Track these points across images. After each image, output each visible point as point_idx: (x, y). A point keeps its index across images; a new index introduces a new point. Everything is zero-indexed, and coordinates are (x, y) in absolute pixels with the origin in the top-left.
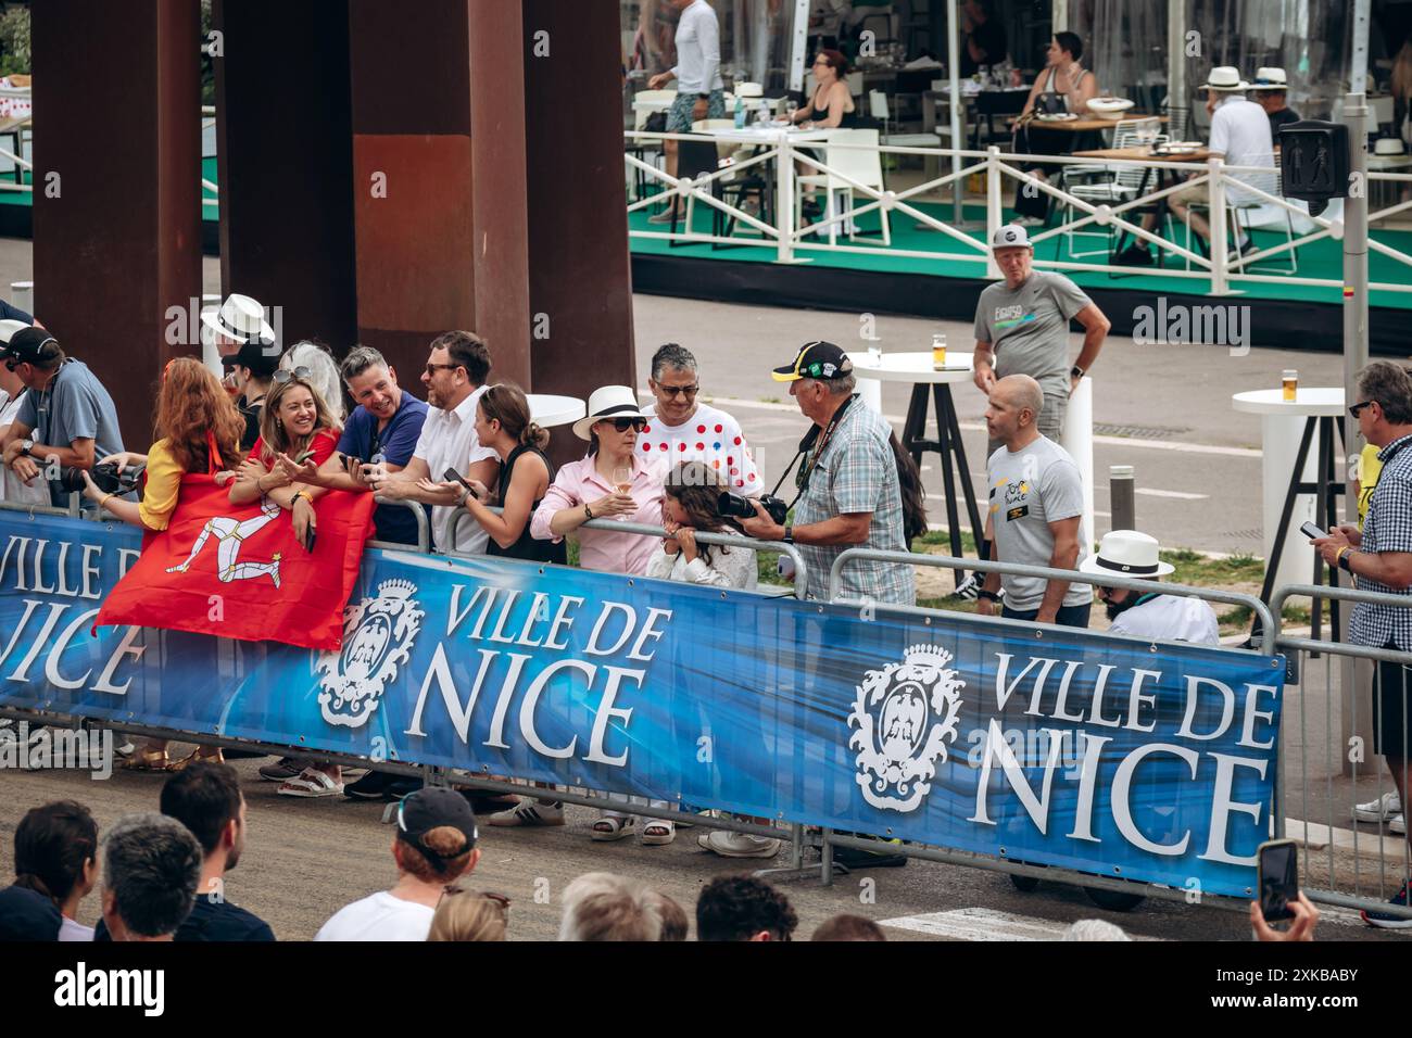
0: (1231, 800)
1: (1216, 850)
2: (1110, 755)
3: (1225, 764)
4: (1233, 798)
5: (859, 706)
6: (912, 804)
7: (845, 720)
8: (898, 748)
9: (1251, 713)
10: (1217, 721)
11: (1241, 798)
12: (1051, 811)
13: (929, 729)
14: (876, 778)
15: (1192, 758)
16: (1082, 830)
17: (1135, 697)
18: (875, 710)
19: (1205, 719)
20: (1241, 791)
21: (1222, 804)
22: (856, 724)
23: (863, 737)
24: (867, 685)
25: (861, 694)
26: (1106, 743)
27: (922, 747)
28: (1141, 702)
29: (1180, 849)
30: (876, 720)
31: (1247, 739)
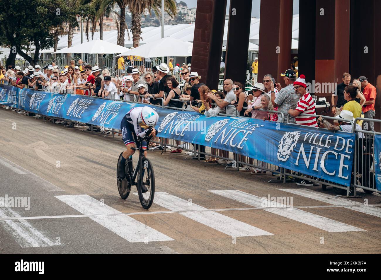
0: (343, 164)
1: (340, 175)
2: (322, 152)
3: (343, 156)
4: (344, 164)
5: (282, 139)
6: (285, 160)
7: (279, 142)
8: (286, 148)
9: (348, 145)
10: (341, 146)
11: (345, 164)
12: (310, 163)
13: (292, 144)
14: (280, 154)
15: (336, 154)
16: (315, 168)
17: (327, 140)
18: (284, 140)
19: (339, 146)
20: (345, 162)
21: (341, 165)
22: (280, 143)
23: (281, 145)
24: (285, 135)
25: (283, 137)
26: (321, 149)
27: (289, 148)
28: (328, 141)
29: (333, 174)
30: (284, 142)
31: (347, 151)
